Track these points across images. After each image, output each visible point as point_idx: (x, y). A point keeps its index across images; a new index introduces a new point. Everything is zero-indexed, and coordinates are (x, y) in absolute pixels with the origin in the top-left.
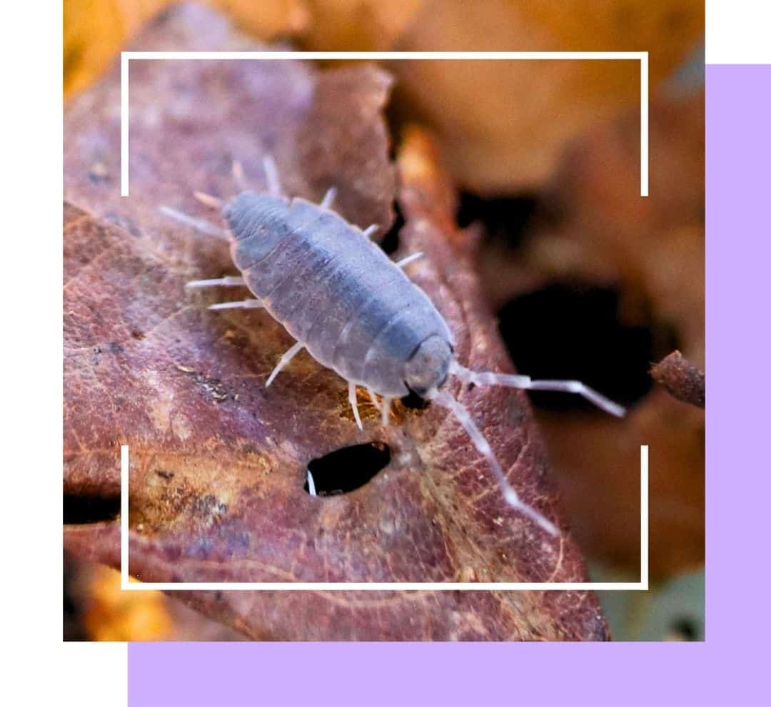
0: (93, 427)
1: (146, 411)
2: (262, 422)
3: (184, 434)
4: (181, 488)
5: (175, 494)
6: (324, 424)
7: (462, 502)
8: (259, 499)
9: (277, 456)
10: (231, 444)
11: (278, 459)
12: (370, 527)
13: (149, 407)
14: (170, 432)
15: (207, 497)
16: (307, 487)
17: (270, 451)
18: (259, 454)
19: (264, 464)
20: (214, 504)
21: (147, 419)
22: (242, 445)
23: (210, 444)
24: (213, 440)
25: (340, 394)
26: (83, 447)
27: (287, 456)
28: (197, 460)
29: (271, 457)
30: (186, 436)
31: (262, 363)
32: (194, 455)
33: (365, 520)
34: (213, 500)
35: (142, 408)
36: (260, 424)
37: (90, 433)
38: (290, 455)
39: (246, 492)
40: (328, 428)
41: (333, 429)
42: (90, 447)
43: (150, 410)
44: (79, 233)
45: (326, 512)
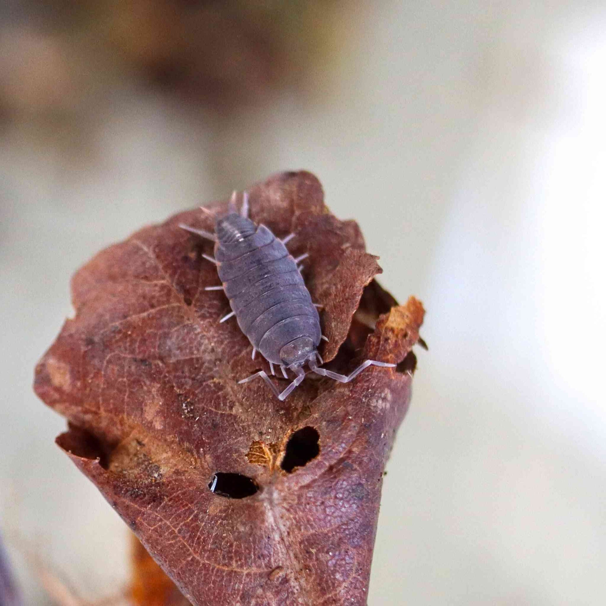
0: (112, 401)
1: (143, 405)
2: (204, 439)
3: (158, 426)
4: (146, 454)
5: (142, 456)
6: (235, 456)
7: (293, 532)
8: (182, 480)
9: (201, 461)
10: (181, 443)
11: (201, 464)
12: (232, 523)
13: (145, 403)
14: (151, 422)
15: (155, 466)
16: (210, 485)
17: (199, 457)
18: (193, 456)
19: (193, 462)
20: (157, 471)
21: (142, 409)
22: (187, 446)
23: (169, 438)
24: (173, 437)
25: (253, 442)
26: (102, 409)
27: (206, 464)
28: (160, 444)
29: (199, 460)
30: (159, 428)
31: (225, 404)
32: (160, 440)
33: (231, 518)
34: (158, 468)
35: (143, 402)
36: (202, 439)
37: (109, 404)
38: (208, 464)
39: (177, 472)
40: (235, 459)
41: (237, 461)
42: (106, 411)
43: (146, 405)
44: (157, 288)
45: (214, 503)
